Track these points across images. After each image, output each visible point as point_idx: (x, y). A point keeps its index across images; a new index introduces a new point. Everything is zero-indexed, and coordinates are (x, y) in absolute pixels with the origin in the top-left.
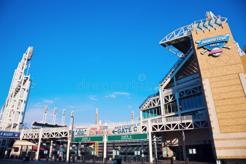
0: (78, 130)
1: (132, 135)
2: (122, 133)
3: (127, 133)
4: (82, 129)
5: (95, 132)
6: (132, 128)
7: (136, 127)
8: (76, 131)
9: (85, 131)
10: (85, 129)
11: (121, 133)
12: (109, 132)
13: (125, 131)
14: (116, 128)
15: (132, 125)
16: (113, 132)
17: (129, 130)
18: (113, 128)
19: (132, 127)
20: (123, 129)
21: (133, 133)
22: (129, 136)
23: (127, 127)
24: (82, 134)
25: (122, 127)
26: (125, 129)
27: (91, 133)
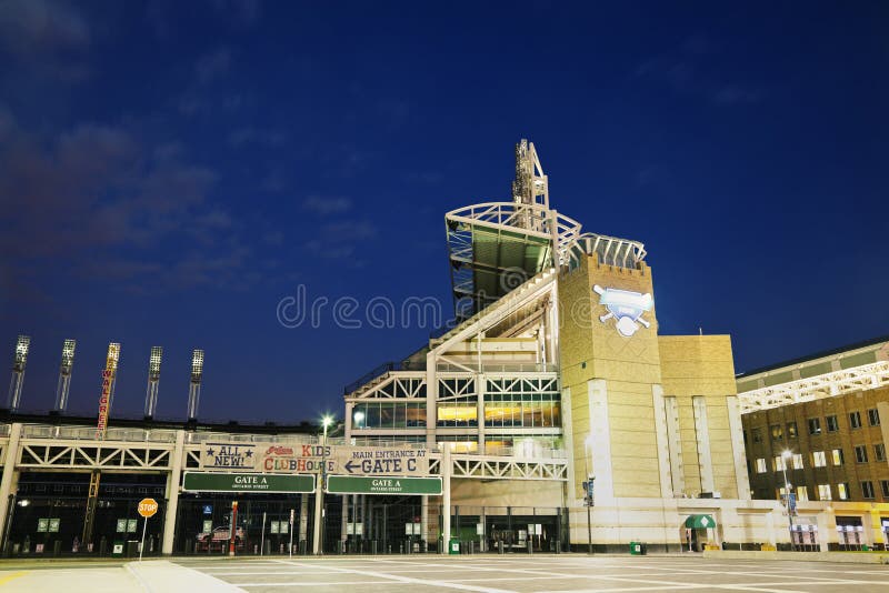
0: (218, 449)
1: (402, 481)
2: (375, 471)
3: (388, 473)
4: (233, 448)
5: (285, 463)
6: (405, 460)
7: (414, 460)
8: (211, 452)
9: (249, 454)
10: (246, 449)
11: (371, 473)
12: (334, 467)
13: (384, 466)
14: (355, 455)
15: (403, 454)
16: (348, 467)
17: (396, 465)
18: (349, 456)
19: (402, 458)
20: (378, 462)
21: (405, 474)
22: (394, 481)
23: (389, 457)
24: (236, 465)
25: (374, 454)
26: (384, 461)
27: (269, 464)
